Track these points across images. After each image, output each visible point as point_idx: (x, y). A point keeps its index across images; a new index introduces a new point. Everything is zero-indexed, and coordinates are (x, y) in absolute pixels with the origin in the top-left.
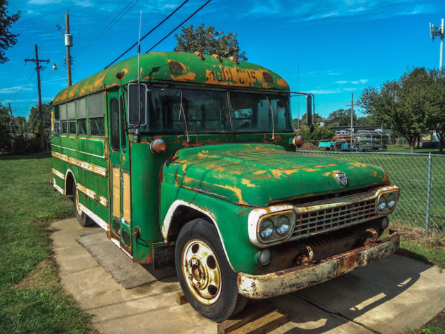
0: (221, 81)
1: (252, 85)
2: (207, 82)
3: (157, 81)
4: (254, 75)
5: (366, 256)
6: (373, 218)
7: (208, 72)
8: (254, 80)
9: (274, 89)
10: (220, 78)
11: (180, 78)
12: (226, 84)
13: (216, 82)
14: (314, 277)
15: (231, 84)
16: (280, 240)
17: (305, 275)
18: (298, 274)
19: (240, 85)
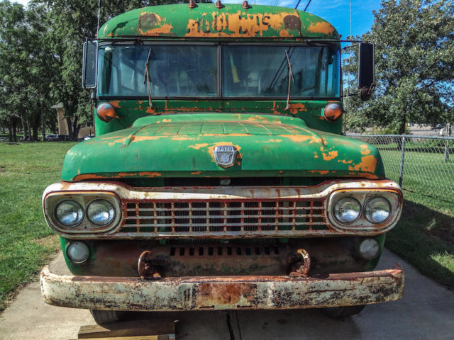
0: (209, 32)
1: (261, 35)
2: (187, 35)
3: (121, 38)
4: (266, 20)
5: (270, 292)
6: (321, 232)
7: (191, 21)
8: (266, 28)
9: (301, 37)
10: (208, 29)
11: (151, 32)
12: (216, 35)
13: (202, 35)
14: (137, 298)
15: (224, 35)
16: (96, 234)
17: (120, 292)
18: (106, 288)
19: (240, 36)
